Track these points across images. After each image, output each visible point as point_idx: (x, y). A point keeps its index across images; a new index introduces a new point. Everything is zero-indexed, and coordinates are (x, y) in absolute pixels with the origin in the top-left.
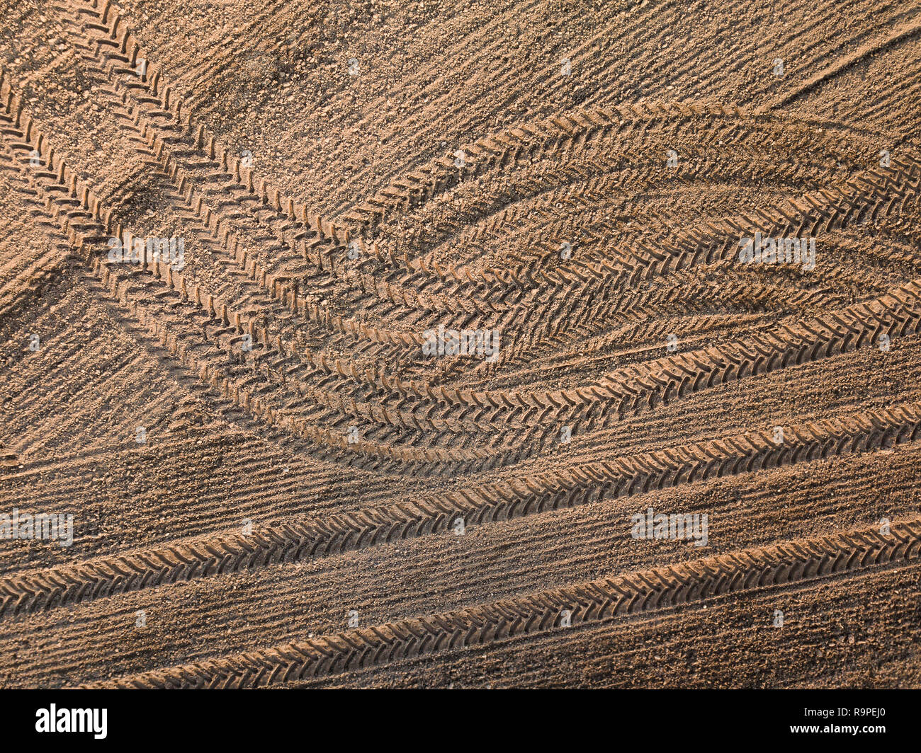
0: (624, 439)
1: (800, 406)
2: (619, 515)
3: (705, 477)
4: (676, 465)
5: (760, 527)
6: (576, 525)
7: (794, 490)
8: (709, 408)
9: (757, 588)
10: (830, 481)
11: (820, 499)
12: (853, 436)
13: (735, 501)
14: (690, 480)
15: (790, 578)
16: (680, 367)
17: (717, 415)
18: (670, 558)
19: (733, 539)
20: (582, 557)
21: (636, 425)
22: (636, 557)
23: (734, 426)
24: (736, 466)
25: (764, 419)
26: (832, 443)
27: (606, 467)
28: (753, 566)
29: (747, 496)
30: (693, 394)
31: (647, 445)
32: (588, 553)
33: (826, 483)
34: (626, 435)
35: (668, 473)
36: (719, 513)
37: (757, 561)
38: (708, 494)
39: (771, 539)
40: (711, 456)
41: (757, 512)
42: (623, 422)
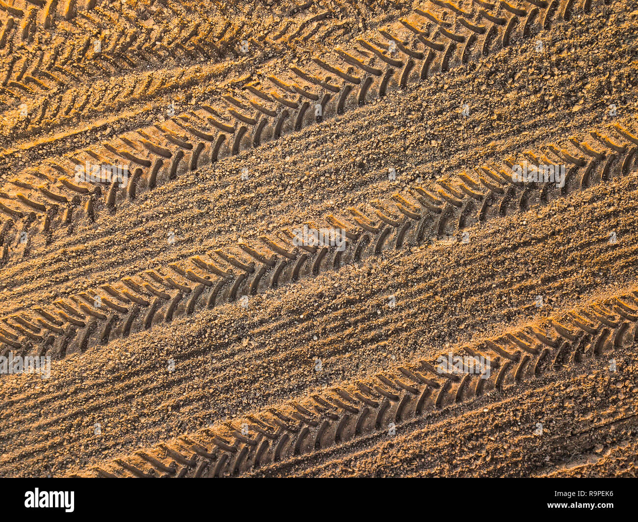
0: (60, 270)
1: (311, 192)
2: (73, 382)
3: (191, 311)
4: (145, 299)
5: (283, 372)
6: (12, 403)
7: (323, 313)
8: (178, 211)
9: (292, 459)
10: (373, 293)
11: (362, 321)
12: (397, 226)
13: (239, 339)
14: (169, 318)
15: (338, 439)
16: (126, 155)
17: (192, 219)
18: (159, 433)
19: (247, 395)
20: (28, 448)
21: (73, 248)
22: (107, 439)
23: (219, 232)
24: (235, 289)
25: (262, 218)
26: (367, 239)
27: (44, 314)
28: (283, 428)
29: (256, 330)
30: (149, 193)
31: (95, 275)
32: (36, 441)
33: (368, 297)
34: (62, 265)
35: (137, 312)
36: (220, 360)
37: (289, 420)
38: (200, 335)
39: (301, 388)
40: (194, 279)
41: (275, 352)
42: (52, 247)
